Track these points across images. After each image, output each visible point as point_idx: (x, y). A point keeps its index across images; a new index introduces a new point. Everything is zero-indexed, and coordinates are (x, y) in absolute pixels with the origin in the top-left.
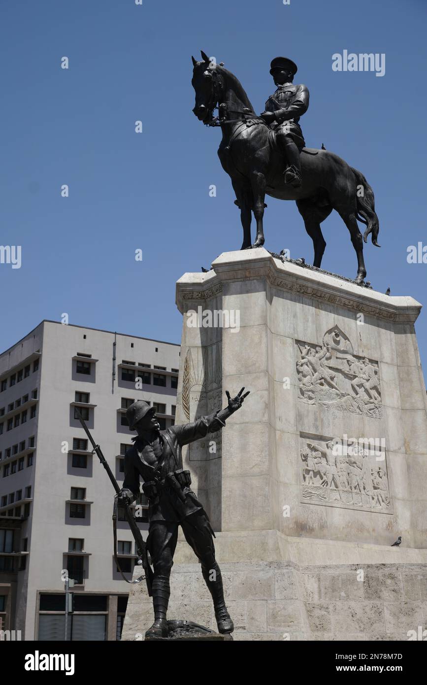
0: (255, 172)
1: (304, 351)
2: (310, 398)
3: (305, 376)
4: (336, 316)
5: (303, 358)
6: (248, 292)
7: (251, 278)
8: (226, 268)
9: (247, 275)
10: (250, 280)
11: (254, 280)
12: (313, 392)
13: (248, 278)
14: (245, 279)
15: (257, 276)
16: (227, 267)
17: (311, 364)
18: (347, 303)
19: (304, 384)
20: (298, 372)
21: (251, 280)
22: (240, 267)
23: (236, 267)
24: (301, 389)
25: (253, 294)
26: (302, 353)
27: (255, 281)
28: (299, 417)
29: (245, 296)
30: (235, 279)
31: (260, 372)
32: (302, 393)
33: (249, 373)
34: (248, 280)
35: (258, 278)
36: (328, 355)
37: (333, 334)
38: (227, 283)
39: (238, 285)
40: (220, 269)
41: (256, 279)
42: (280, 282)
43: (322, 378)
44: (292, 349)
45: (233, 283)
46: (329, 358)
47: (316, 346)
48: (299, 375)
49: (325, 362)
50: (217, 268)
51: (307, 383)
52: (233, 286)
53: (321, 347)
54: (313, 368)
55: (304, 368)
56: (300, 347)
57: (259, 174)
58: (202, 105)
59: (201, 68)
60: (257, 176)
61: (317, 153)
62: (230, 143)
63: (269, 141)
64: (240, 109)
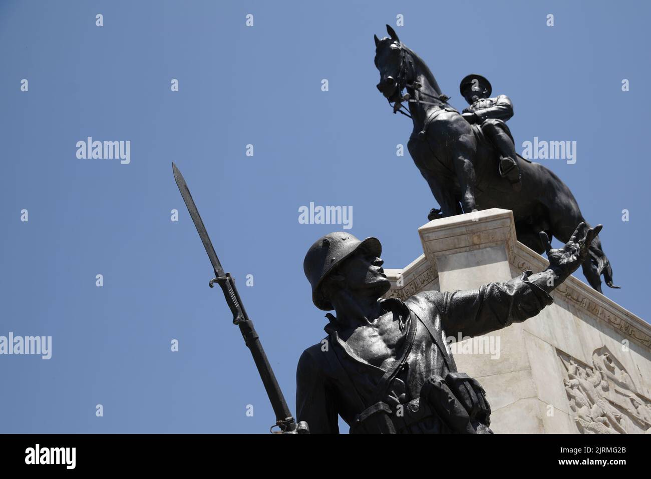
0: (460, 158)
1: (572, 368)
3: (580, 406)
4: (602, 333)
5: (571, 378)
6: (478, 264)
7: (481, 246)
8: (442, 234)
9: (476, 240)
10: (479, 249)
11: (485, 248)
13: (477, 246)
14: (473, 247)
15: (490, 242)
17: (585, 389)
18: (613, 320)
19: (580, 417)
20: (570, 397)
21: (482, 249)
22: (464, 230)
23: (458, 231)
24: (578, 424)
25: (487, 266)
26: (568, 370)
27: (488, 249)
29: (474, 269)
30: (456, 249)
31: (519, 370)
32: (581, 430)
33: (499, 373)
34: (476, 249)
35: (494, 245)
36: (604, 383)
37: (604, 357)
38: (443, 255)
39: (462, 256)
40: (432, 236)
41: (490, 247)
42: (522, 262)
43: (604, 415)
44: (553, 360)
45: (454, 255)
46: (606, 389)
47: (585, 366)
48: (570, 400)
49: (602, 392)
50: (427, 235)
51: (585, 417)
52: (454, 258)
53: (592, 369)
54: (589, 396)
55: (575, 392)
56: (566, 362)
57: (466, 160)
58: (390, 77)
59: (387, 43)
60: (464, 162)
61: (531, 162)
62: (425, 128)
63: (474, 132)
64: (434, 95)
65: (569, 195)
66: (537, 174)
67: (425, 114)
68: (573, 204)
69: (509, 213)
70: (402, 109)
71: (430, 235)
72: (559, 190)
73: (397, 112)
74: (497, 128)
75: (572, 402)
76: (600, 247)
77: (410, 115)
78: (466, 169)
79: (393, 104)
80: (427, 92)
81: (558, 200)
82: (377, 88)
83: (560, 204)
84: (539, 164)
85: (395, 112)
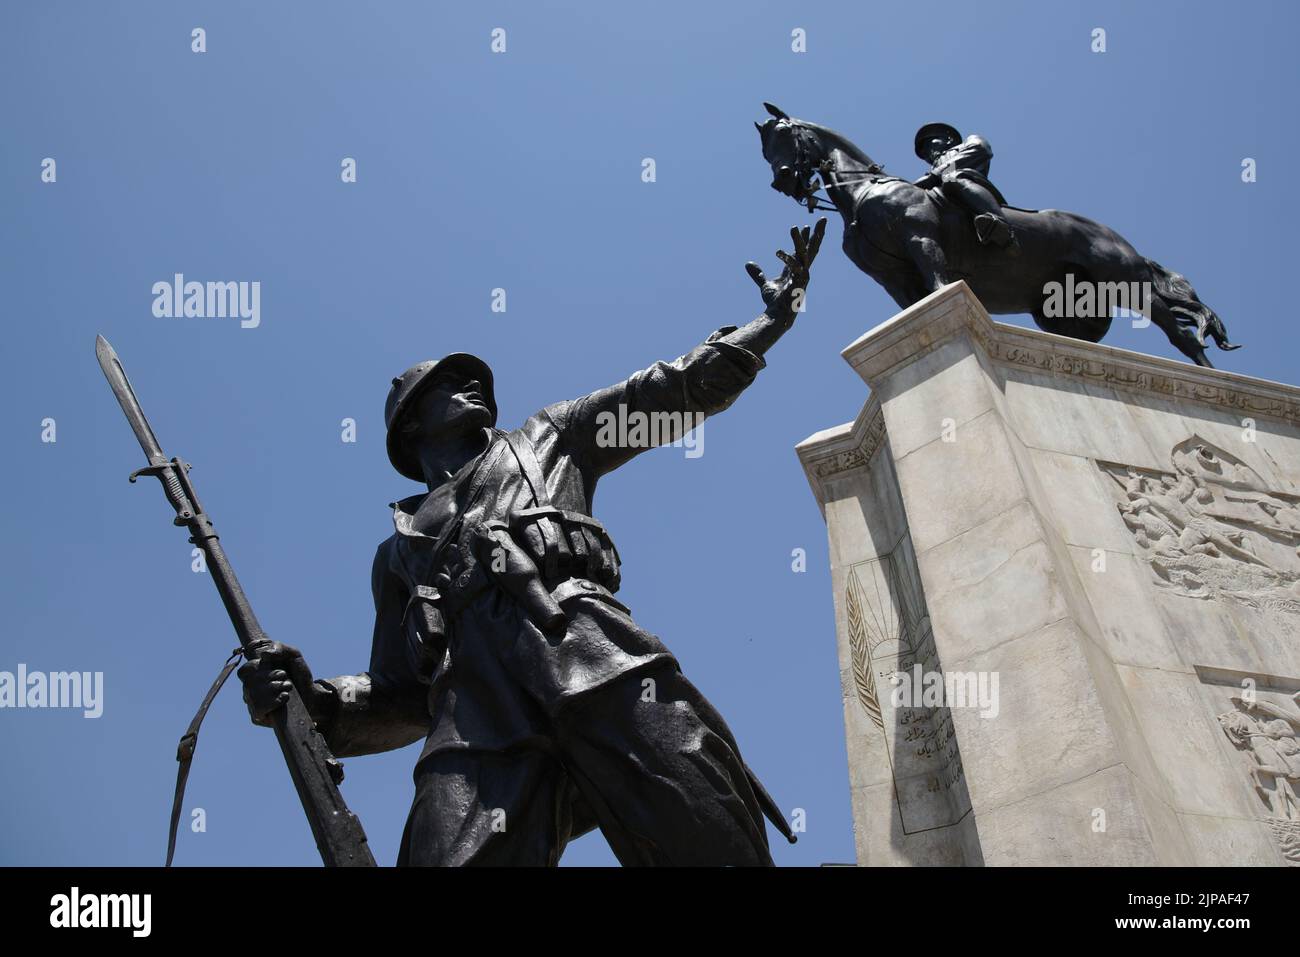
0: (915, 238)
1: (1132, 484)
2: (1192, 585)
3: (1155, 537)
4: (1186, 419)
5: (1133, 498)
6: (933, 373)
7: (933, 346)
8: (872, 349)
9: (924, 340)
10: (932, 350)
11: (940, 346)
12: (1194, 570)
13: (928, 349)
14: (922, 351)
15: (945, 336)
16: (875, 346)
17: (1162, 510)
18: (1203, 393)
19: (1159, 553)
20: (1133, 527)
21: (936, 349)
22: (902, 332)
23: (894, 336)
24: (1155, 565)
25: (947, 371)
26: (1125, 488)
27: (945, 347)
28: (1177, 630)
29: (928, 383)
30: (899, 362)
31: (1010, 509)
32: (1163, 573)
33: (983, 521)
34: (928, 353)
35: (950, 338)
36: (1200, 492)
37: (1196, 453)
38: (884, 378)
39: (910, 371)
40: (861, 356)
41: (946, 343)
42: (1012, 352)
43: (1206, 540)
44: (1093, 479)
45: (899, 373)
46: (1206, 500)
47: (1158, 474)
48: (1135, 532)
49: (1199, 506)
50: (853, 358)
51: (1166, 552)
52: (899, 378)
53: (1174, 476)
54: (1172, 518)
55: (1144, 518)
56: (1117, 477)
57: (924, 240)
58: (784, 167)
59: (771, 124)
60: (921, 243)
61: (1037, 212)
62: (855, 217)
63: (930, 198)
64: (861, 169)
65: (1114, 238)
66: (1050, 225)
67: (850, 198)
68: (1122, 249)
69: (960, 285)
70: (820, 203)
71: (858, 356)
72: (1093, 235)
73: (815, 210)
74: (960, 181)
75: (1140, 534)
76: (1194, 297)
77: (834, 207)
78: (926, 251)
79: (805, 201)
80: (848, 169)
81: (1094, 250)
82: (773, 189)
83: (1102, 256)
84: (1052, 210)
85: (811, 211)
